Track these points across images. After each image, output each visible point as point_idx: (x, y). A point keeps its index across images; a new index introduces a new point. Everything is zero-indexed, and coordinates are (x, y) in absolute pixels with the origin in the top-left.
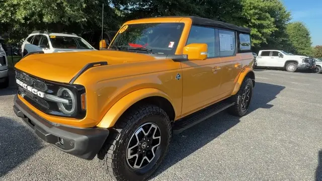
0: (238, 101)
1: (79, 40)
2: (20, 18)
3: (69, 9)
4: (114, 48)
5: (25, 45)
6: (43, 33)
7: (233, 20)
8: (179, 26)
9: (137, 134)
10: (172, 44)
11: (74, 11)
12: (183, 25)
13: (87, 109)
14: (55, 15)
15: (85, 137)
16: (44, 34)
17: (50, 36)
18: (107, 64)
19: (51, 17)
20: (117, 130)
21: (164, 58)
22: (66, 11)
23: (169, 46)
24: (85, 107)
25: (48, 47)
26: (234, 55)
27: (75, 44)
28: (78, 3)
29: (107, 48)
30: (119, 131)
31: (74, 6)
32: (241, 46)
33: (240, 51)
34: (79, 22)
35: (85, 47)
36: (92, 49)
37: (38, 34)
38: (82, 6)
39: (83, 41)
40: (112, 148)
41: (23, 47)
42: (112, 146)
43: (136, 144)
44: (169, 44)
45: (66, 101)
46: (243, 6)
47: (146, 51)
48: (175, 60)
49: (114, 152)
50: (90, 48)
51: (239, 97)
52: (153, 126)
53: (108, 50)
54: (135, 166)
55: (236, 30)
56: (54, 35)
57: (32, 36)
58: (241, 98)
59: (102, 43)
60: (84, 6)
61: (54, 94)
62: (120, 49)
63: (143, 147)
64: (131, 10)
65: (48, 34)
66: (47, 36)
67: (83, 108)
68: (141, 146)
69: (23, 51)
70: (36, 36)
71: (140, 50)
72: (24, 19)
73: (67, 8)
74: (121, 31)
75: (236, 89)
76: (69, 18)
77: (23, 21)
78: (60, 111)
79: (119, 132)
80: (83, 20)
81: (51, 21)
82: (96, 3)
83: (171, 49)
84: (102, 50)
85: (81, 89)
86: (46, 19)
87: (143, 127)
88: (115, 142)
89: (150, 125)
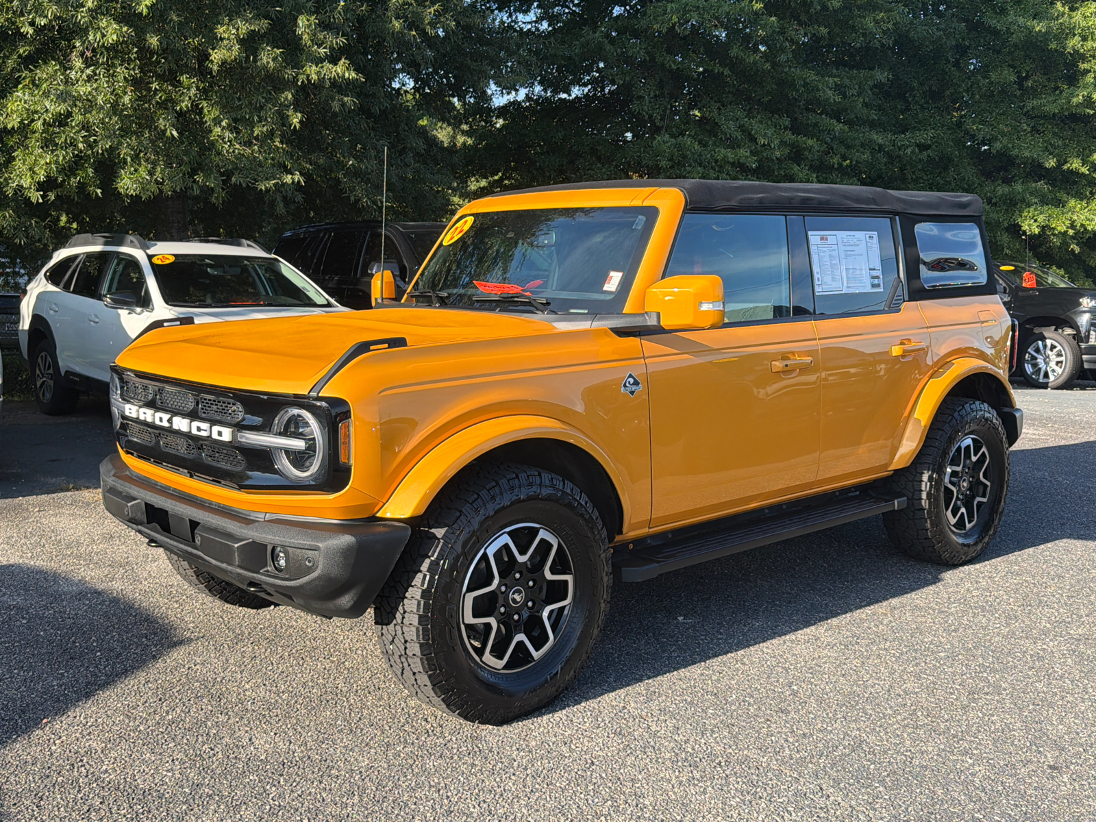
0: (924, 496)
1: (271, 267)
2: (26, 182)
3: (227, 134)
4: (424, 299)
5: (40, 297)
6: (120, 244)
7: (1035, 130)
8: (642, 219)
9: (491, 551)
10: (614, 281)
11: (249, 144)
12: (651, 214)
13: (352, 462)
14: (168, 165)
15: (347, 539)
16: (123, 249)
17: (150, 257)
18: (405, 345)
19: (151, 174)
20: (433, 530)
21: (585, 325)
22: (213, 144)
23: (606, 287)
24: (349, 459)
25: (145, 302)
26: (894, 308)
27: (253, 285)
28: (271, 111)
29: (397, 299)
30: (439, 532)
31: (251, 125)
32: (924, 272)
33: (919, 293)
34: (268, 191)
35: (298, 298)
36: (329, 305)
37: (97, 248)
38: (283, 120)
39: (289, 270)
40: (420, 582)
41: (27, 308)
42: (419, 576)
43: (489, 584)
44: (604, 278)
45: (299, 444)
46: (1083, 58)
47: (528, 306)
48: (621, 332)
49: (425, 594)
50: (320, 301)
51: (925, 477)
52: (543, 534)
53: (404, 306)
54: (488, 658)
55: (897, 213)
56: (166, 250)
57: (71, 260)
58: (936, 483)
59: (380, 282)
60: (296, 120)
61: (265, 428)
62: (444, 303)
63: (514, 600)
64: (503, 111)
65: (144, 247)
66: (139, 254)
67: (342, 459)
68: (506, 594)
69: (25, 324)
70: (89, 256)
71: (508, 304)
72: (43, 187)
73: (217, 130)
74: (448, 238)
75: (909, 445)
76: (228, 175)
77: (35, 196)
78: (276, 472)
79: (439, 536)
80: (288, 179)
81: (154, 188)
82: (343, 105)
83: (609, 297)
84: (379, 306)
85: (339, 410)
86: (127, 183)
87: (510, 534)
88: (427, 563)
89: (534, 532)
